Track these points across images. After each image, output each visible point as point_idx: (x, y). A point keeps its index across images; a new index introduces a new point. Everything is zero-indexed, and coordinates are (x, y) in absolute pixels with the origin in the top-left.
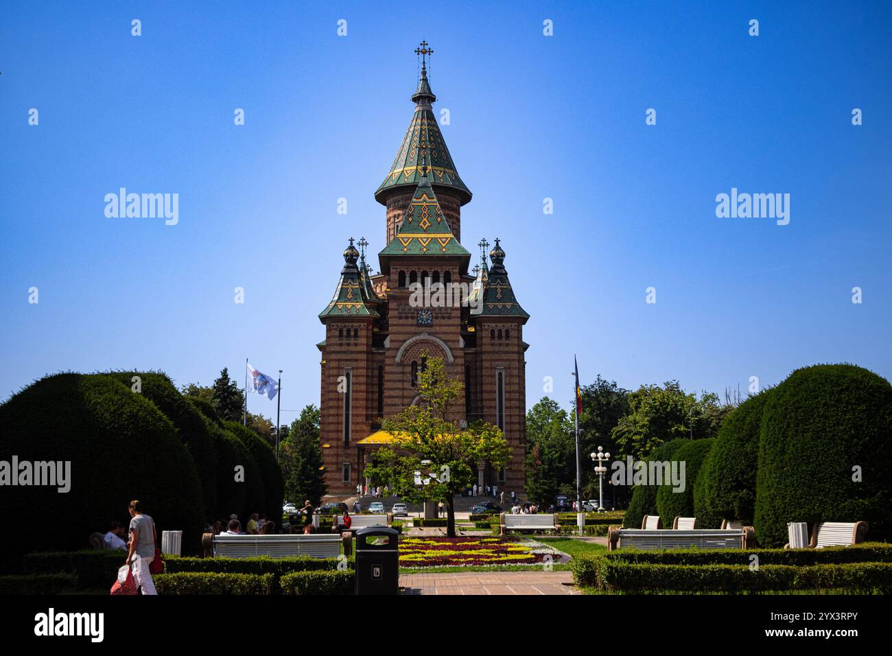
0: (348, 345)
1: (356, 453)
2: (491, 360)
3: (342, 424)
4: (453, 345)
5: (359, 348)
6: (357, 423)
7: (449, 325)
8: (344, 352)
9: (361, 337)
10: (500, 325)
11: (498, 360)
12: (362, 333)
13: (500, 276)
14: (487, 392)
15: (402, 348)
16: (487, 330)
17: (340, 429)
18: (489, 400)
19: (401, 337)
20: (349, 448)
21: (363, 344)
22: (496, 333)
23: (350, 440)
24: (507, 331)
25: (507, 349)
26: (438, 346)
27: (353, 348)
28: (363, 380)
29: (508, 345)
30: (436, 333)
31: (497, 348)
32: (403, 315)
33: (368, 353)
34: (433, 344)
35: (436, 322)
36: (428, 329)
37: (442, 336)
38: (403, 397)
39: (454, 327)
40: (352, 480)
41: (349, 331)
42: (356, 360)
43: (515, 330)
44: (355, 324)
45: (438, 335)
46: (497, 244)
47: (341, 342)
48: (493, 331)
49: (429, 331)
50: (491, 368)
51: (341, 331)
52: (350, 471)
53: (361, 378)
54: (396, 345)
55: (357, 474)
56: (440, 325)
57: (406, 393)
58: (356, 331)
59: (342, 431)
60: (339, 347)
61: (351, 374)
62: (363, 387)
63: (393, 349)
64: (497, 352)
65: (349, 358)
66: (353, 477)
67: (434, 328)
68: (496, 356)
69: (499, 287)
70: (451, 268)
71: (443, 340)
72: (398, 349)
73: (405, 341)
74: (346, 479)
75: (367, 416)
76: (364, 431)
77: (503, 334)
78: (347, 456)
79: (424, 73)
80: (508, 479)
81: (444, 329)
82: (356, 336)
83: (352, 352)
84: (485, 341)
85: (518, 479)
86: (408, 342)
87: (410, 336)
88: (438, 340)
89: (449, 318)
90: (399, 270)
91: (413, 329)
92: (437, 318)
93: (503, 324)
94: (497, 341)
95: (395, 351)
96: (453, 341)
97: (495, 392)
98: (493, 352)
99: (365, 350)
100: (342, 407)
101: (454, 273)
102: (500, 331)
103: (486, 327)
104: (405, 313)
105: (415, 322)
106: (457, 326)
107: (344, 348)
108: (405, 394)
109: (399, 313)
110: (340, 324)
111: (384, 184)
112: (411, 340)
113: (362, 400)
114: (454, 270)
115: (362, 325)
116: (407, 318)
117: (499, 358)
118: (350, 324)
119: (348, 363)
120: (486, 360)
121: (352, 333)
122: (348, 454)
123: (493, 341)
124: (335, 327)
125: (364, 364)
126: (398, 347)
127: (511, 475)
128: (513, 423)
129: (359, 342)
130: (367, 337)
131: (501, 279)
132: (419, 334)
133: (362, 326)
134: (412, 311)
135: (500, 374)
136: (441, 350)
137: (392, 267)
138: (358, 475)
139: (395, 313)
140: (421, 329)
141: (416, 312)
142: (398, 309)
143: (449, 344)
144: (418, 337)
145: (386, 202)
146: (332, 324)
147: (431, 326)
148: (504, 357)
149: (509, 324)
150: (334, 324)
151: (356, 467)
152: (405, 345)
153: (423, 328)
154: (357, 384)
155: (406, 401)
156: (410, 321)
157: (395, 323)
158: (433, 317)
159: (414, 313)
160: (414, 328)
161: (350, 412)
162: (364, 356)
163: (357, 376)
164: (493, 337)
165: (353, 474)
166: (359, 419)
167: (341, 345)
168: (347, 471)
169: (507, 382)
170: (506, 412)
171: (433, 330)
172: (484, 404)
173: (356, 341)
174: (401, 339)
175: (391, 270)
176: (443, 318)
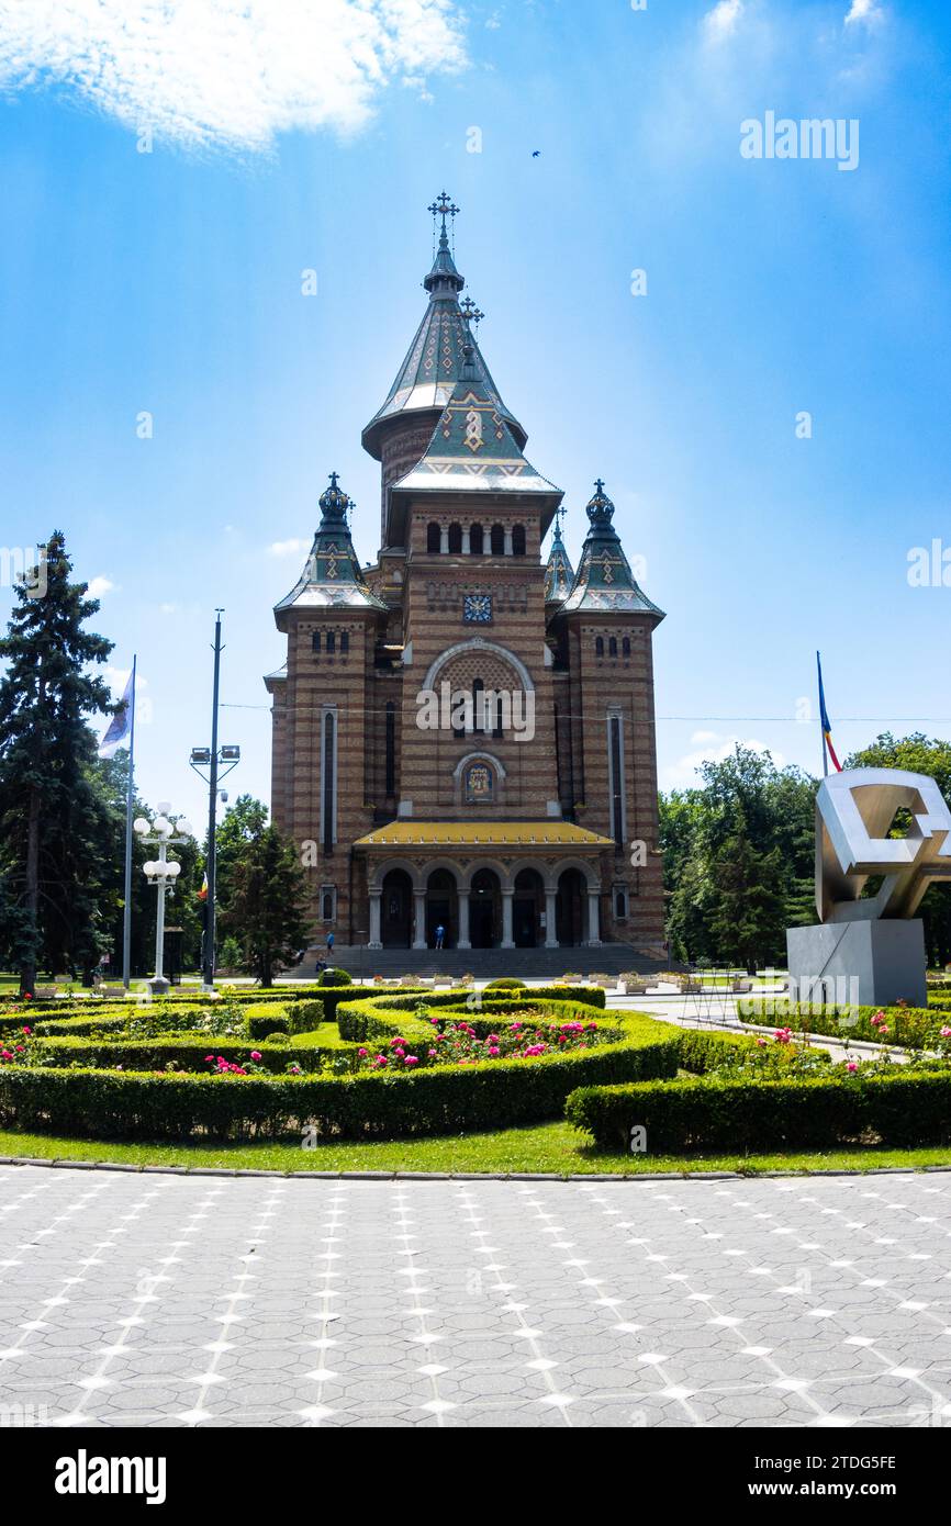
0: (330, 662)
1: (346, 866)
2: (599, 694)
3: (318, 810)
4: (532, 661)
5: (350, 669)
6: (348, 810)
7: (523, 624)
8: (322, 676)
9: (354, 648)
10: (612, 630)
11: (609, 694)
12: (357, 640)
13: (607, 545)
14: (590, 752)
15: (436, 665)
16: (590, 638)
17: (314, 820)
18: (595, 767)
19: (434, 645)
20: (332, 856)
21: (358, 662)
22: (606, 645)
23: (335, 841)
24: (626, 642)
25: (626, 673)
26: (504, 662)
27: (338, 669)
28: (359, 727)
29: (627, 666)
30: (500, 638)
31: (607, 672)
32: (437, 604)
33: (368, 678)
34: (494, 657)
35: (497, 617)
36: (484, 631)
37: (511, 643)
38: (438, 758)
39: (532, 628)
40: (338, 916)
41: (331, 637)
42: (346, 691)
43: (641, 638)
44: (343, 624)
45: (501, 642)
46: (600, 490)
47: (315, 656)
48: (600, 641)
49: (487, 634)
50: (599, 709)
51: (316, 638)
52: (334, 901)
53: (355, 725)
54: (423, 659)
55: (348, 906)
56: (506, 624)
57: (444, 750)
58: (345, 637)
59: (318, 825)
60: (314, 667)
61: (336, 717)
62: (359, 742)
63: (418, 667)
64: (608, 680)
65: (331, 686)
66: (340, 912)
67: (495, 628)
68: (607, 687)
69: (607, 562)
70: (526, 518)
71: (513, 652)
72: (428, 667)
73: (441, 652)
74: (327, 915)
75: (366, 796)
76: (361, 825)
77: (620, 646)
78: (329, 871)
79: (444, 242)
80: (632, 914)
81: (516, 631)
82: (345, 647)
83: (337, 676)
84: (585, 658)
85: (652, 914)
86: (446, 654)
87: (450, 643)
88: (504, 651)
89: (524, 610)
90: (428, 522)
91: (455, 630)
92: (501, 610)
93: (619, 628)
94: (607, 659)
95: (422, 671)
96: (532, 654)
97: (606, 752)
98: (602, 679)
99: (362, 672)
100: (318, 780)
101: (531, 529)
102: (613, 641)
103: (588, 633)
104: (440, 601)
105: (459, 616)
106: (539, 625)
107: (320, 669)
108: (442, 753)
109: (429, 600)
110: (314, 624)
111: (378, 414)
112: (452, 650)
113: (355, 765)
114: (531, 524)
115: (357, 625)
116: (444, 609)
117: (613, 690)
118: (334, 624)
119: (330, 696)
120: (589, 694)
121: (338, 641)
122: (331, 868)
123: (600, 659)
124: (305, 629)
125: (359, 698)
126: (427, 663)
127: (638, 906)
128: (642, 810)
129: (350, 657)
130: (366, 649)
131: (609, 549)
132: (468, 639)
133: (357, 628)
134: (454, 598)
135: (615, 721)
136: (509, 670)
137: (414, 516)
138: (351, 906)
139: (423, 600)
140: (470, 630)
141: (461, 600)
142: (426, 593)
143: (524, 658)
144: (465, 646)
145: (379, 448)
146: (299, 624)
147: (490, 624)
148: (623, 687)
149: (629, 629)
150: (305, 624)
151: (346, 892)
152: (440, 659)
153: (475, 629)
154: (347, 735)
155: (445, 765)
156: (450, 615)
157: (422, 618)
158: (492, 609)
159: (457, 601)
160: (457, 628)
161: (335, 790)
162: (360, 684)
163: (347, 721)
164: (600, 651)
165: (341, 906)
166: (351, 802)
167: (316, 662)
168: (328, 901)
169: (628, 733)
170: (626, 788)
171: (494, 631)
172: (586, 774)
173: (344, 656)
174: (433, 648)
175: (414, 521)
176: (512, 610)
